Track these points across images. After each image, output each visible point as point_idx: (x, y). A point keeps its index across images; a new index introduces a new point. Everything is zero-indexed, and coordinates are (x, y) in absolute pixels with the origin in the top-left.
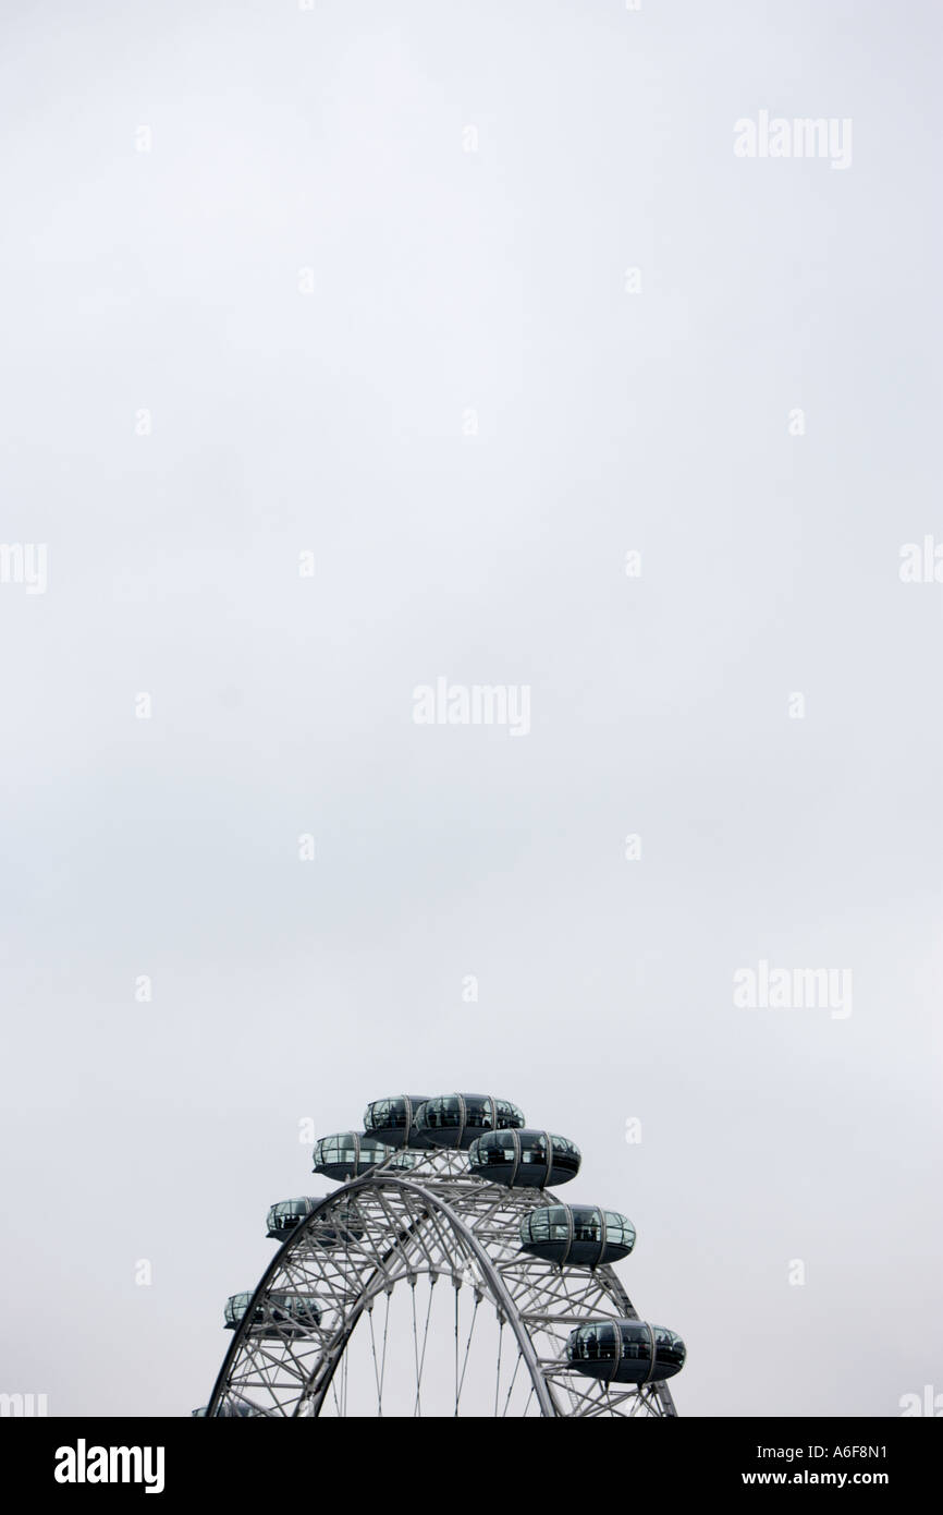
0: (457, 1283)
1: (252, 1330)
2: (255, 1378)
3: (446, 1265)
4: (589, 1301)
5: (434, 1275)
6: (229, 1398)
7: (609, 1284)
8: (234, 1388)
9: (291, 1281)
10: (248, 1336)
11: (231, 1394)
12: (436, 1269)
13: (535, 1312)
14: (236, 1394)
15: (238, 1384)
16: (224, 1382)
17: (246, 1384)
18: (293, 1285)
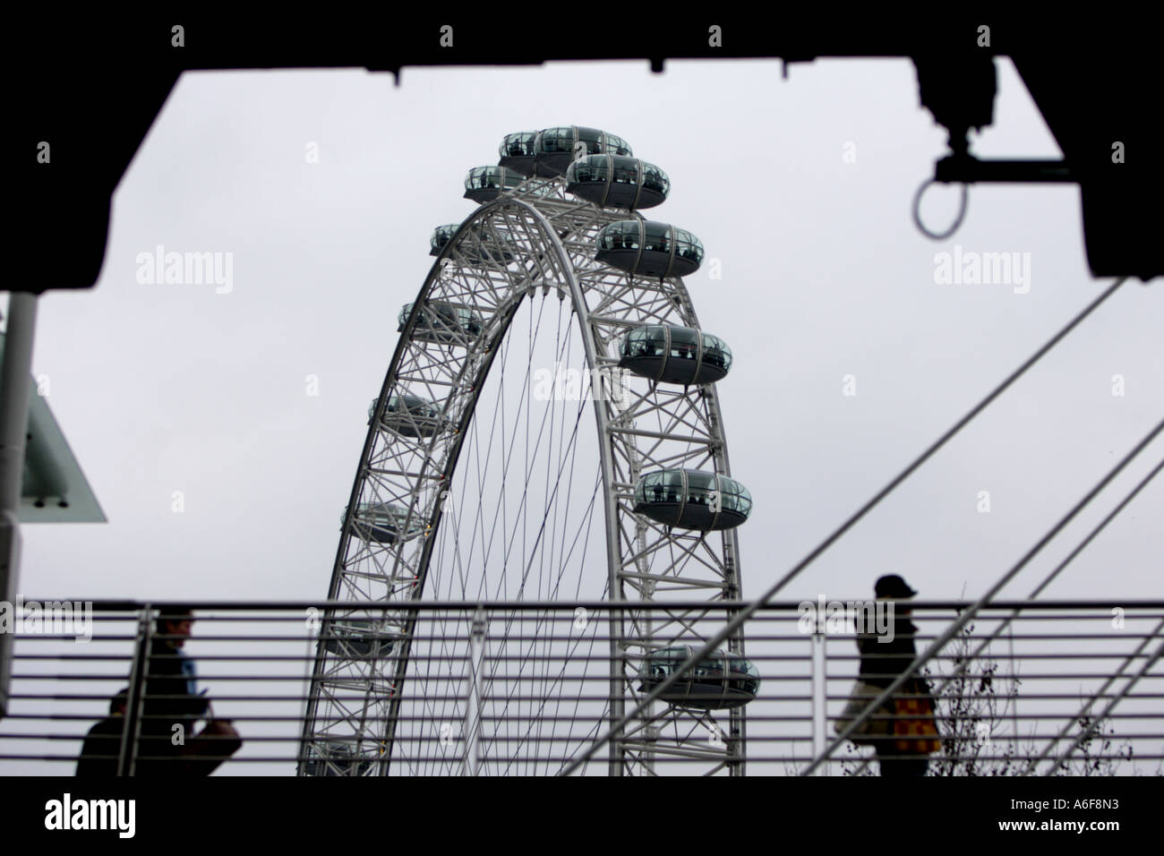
0: (561, 296)
1: (416, 333)
2: (417, 375)
3: (555, 280)
4: (661, 314)
5: (546, 288)
6: (396, 391)
7: (679, 299)
8: (401, 381)
9: (445, 294)
10: (412, 338)
11: (398, 388)
12: (548, 283)
13: (604, 316)
14: (403, 387)
15: (406, 379)
16: (392, 376)
17: (412, 380)
18: (446, 297)
